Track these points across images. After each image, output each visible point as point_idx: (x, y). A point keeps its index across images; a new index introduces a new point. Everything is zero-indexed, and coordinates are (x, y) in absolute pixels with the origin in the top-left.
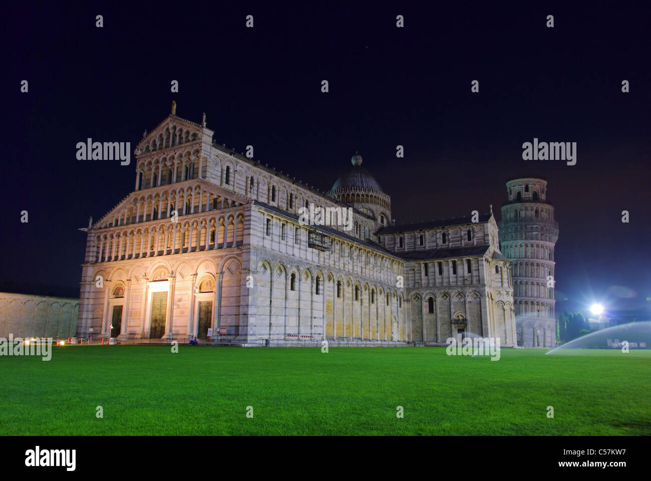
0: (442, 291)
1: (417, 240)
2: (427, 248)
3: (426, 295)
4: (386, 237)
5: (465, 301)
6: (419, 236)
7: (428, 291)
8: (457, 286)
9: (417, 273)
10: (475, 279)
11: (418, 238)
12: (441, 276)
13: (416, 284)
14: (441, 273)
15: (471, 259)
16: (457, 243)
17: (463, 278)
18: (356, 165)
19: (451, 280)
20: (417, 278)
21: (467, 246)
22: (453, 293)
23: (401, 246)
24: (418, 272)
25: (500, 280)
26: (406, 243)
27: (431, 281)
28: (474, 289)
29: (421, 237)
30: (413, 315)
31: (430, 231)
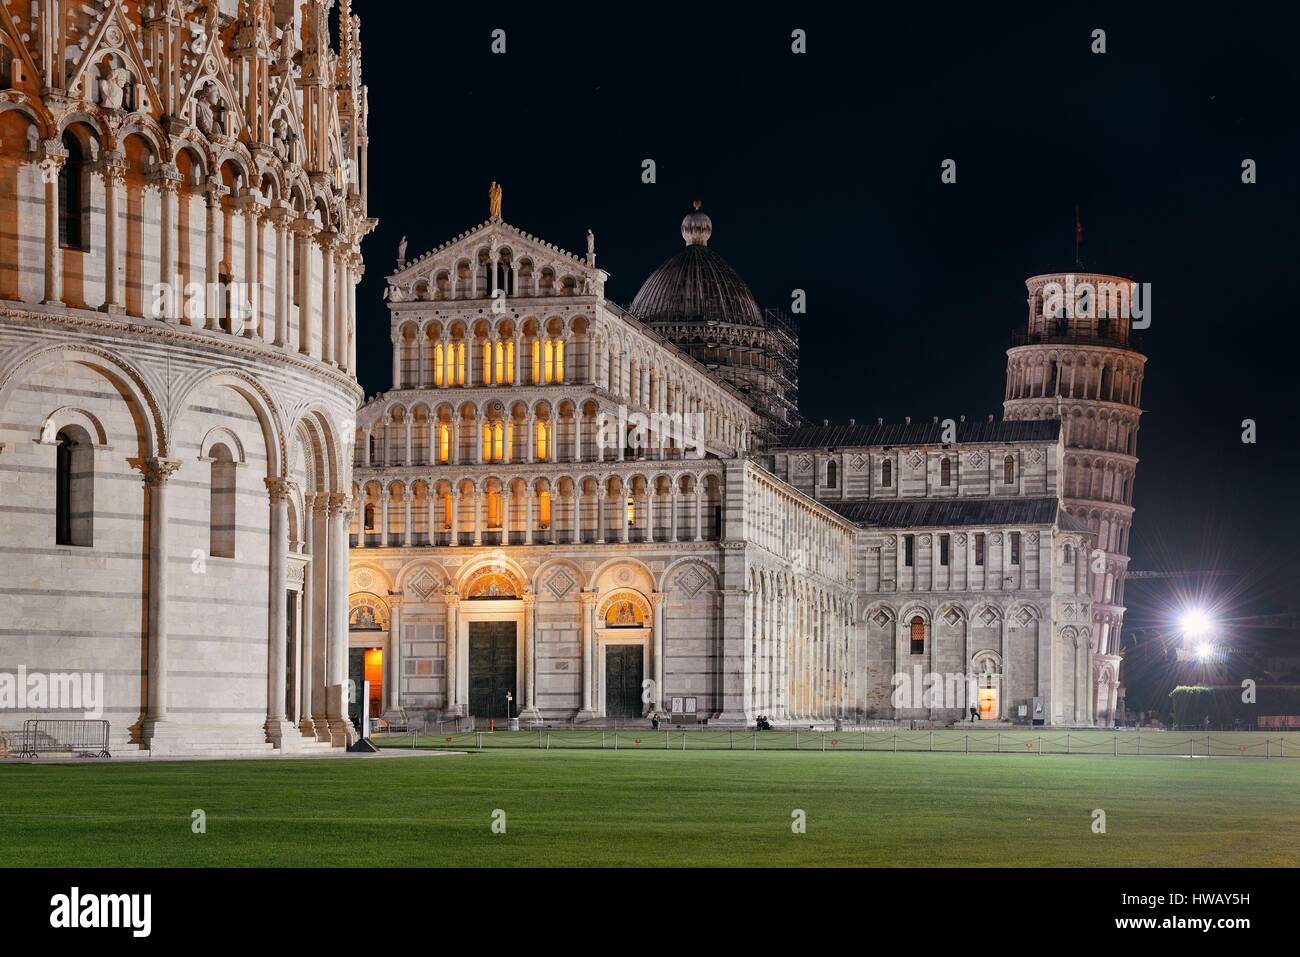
0: (948, 604)
1: (876, 471)
2: (902, 494)
3: (906, 611)
4: (792, 458)
5: (1001, 626)
6: (882, 462)
7: (913, 603)
8: (985, 593)
9: (887, 558)
10: (1028, 579)
11: (879, 467)
12: (945, 567)
13: (883, 584)
14: (945, 560)
15: (1022, 531)
16: (977, 486)
17: (998, 576)
18: (696, 245)
19: (971, 578)
20: (886, 570)
21: (1002, 497)
22: (974, 608)
23: (832, 483)
24: (886, 555)
25: (1072, 579)
26: (845, 479)
27: (921, 579)
28: (1024, 601)
29: (887, 465)
30: (870, 656)
31: (913, 453)
